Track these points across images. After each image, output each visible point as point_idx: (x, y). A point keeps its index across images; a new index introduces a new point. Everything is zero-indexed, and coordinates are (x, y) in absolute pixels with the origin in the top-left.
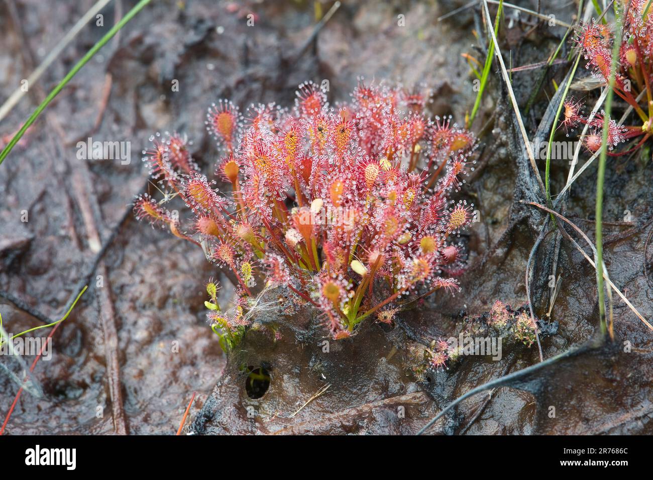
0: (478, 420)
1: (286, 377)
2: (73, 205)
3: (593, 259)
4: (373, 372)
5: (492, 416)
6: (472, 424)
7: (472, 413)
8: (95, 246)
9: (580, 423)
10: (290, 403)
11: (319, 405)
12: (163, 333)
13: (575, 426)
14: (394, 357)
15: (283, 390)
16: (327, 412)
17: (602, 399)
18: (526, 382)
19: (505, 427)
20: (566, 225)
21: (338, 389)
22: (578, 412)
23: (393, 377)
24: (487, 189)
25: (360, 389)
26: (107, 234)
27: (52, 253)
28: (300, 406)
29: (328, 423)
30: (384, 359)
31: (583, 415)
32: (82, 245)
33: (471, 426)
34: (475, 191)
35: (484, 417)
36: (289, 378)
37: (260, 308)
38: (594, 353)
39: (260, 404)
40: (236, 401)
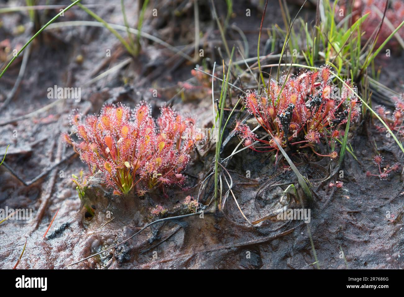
0: (167, 240)
1: (100, 213)
2: (55, 146)
3: (230, 185)
4: (133, 216)
5: (173, 241)
6: (164, 242)
7: (165, 238)
8: (57, 161)
9: (203, 246)
10: (99, 223)
11: (109, 225)
12: (71, 197)
13: (200, 246)
14: (142, 212)
15: (98, 218)
16: (111, 229)
17: (213, 237)
18: (181, 221)
19: (176, 246)
20: (225, 171)
21: (117, 220)
22: (202, 240)
23: (141, 220)
24: (209, 160)
25: (126, 222)
26: (64, 158)
27: (40, 160)
28: (102, 225)
29: (110, 233)
30: (139, 212)
31: (204, 242)
32: (53, 159)
33: (163, 242)
34: (204, 160)
35: (169, 240)
36: (101, 213)
37: (93, 180)
38: (211, 214)
39: (89, 224)
40: (80, 220)
